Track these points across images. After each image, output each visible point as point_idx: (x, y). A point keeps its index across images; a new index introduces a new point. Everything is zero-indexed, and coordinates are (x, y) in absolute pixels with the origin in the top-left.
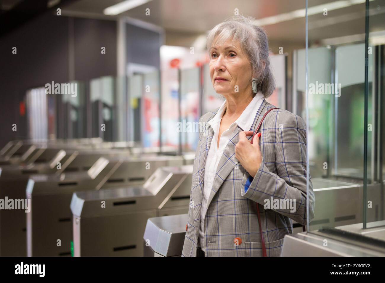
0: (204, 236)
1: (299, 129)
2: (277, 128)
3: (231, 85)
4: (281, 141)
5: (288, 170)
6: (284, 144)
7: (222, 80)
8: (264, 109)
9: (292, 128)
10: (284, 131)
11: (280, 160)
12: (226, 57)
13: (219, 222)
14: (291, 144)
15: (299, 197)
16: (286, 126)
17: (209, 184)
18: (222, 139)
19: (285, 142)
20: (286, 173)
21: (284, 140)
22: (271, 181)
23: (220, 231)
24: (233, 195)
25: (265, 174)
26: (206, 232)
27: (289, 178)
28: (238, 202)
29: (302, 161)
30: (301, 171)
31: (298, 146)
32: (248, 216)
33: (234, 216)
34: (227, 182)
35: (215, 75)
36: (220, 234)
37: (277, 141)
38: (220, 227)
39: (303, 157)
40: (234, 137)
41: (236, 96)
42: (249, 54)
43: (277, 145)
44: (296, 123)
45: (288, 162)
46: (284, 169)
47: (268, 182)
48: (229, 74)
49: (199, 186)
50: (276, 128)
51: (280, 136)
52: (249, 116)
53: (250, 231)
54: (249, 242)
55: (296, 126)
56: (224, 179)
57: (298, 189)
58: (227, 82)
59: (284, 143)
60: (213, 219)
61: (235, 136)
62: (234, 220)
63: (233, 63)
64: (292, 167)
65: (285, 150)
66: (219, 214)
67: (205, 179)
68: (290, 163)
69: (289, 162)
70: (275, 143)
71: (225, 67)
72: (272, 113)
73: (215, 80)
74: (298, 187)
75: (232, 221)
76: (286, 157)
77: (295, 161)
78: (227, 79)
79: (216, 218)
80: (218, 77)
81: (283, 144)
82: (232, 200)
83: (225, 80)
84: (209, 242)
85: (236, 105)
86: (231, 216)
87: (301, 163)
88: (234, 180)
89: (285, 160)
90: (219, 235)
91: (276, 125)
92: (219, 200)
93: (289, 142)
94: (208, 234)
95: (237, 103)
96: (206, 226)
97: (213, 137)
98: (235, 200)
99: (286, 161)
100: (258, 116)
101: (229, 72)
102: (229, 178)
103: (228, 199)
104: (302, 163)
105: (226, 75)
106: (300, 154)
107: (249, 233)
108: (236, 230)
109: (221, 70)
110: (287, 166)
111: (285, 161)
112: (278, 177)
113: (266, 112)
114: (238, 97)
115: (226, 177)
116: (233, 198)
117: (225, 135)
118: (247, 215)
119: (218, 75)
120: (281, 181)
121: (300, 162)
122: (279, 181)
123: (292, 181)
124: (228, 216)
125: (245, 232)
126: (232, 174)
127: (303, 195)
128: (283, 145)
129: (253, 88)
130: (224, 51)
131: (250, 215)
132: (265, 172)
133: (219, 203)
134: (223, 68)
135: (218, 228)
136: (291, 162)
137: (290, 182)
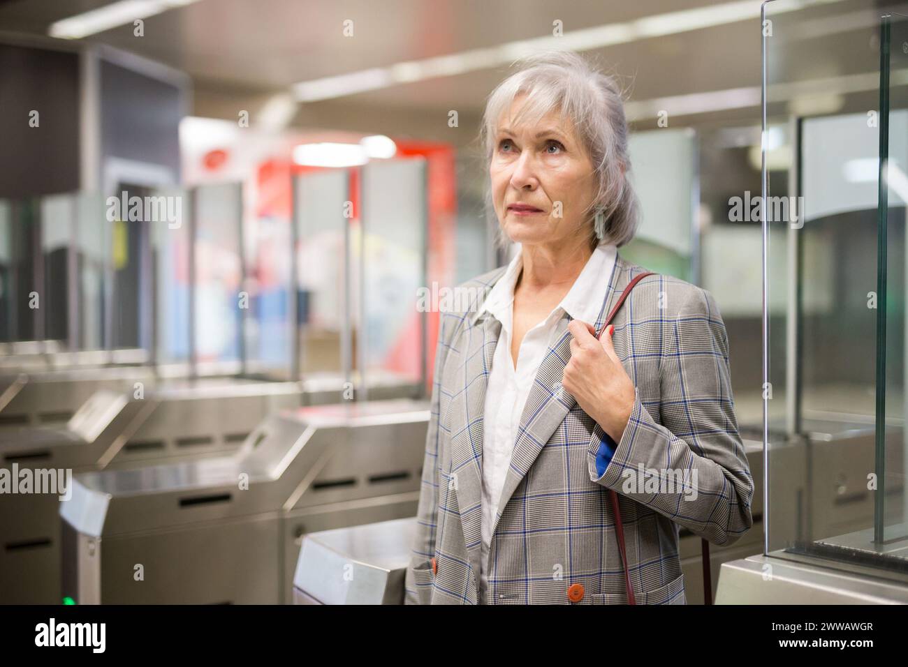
0: (489, 581)
1: (711, 321)
2: (665, 321)
3: (550, 221)
4: (675, 352)
5: (693, 418)
6: (682, 358)
7: (527, 210)
8: (622, 275)
9: (699, 319)
10: (683, 326)
11: (673, 395)
12: (539, 154)
13: (529, 546)
14: (698, 357)
15: (718, 480)
16: (686, 316)
17: (498, 456)
18: (525, 347)
19: (684, 354)
20: (687, 425)
21: (681, 347)
22: (658, 443)
23: (530, 568)
24: (565, 482)
25: (646, 429)
26: (493, 573)
27: (694, 437)
28: (578, 499)
29: (721, 397)
30: (718, 421)
31: (711, 362)
32: (602, 532)
33: (566, 533)
34: (552, 450)
35: (511, 197)
36: (530, 576)
37: (665, 352)
38: (529, 558)
39: (723, 386)
40: (561, 342)
41: (556, 248)
42: (592, 149)
43: (664, 360)
44: (707, 308)
45: (691, 401)
46: (682, 417)
47: (652, 446)
48: (546, 196)
49: (474, 462)
50: (661, 321)
51: (673, 338)
52: (590, 292)
53: (604, 569)
54: (600, 593)
55: (705, 313)
56: (543, 443)
57: (716, 462)
58: (540, 215)
59: (682, 354)
60: (513, 541)
61: (563, 339)
62: (566, 541)
63: (557, 170)
64: (701, 412)
65: (684, 373)
66: (528, 528)
67: (487, 444)
68: (696, 403)
69: (693, 401)
70: (661, 355)
71: (538, 179)
72: (646, 285)
73: (510, 208)
74: (716, 457)
75: (562, 545)
76: (687, 389)
77: (706, 396)
78: (539, 207)
79: (521, 536)
80: (519, 203)
81: (679, 358)
82: (563, 494)
83: (536, 210)
84: (501, 596)
85: (553, 266)
86: (559, 533)
87: (719, 400)
88: (567, 445)
89: (684, 395)
90: (527, 580)
91: (661, 314)
92: (529, 494)
93: (693, 353)
94: (499, 578)
95: (556, 263)
96: (494, 559)
97: (497, 342)
98: (569, 493)
99: (688, 398)
100: (612, 291)
101: (545, 192)
102: (556, 442)
103: (552, 491)
104: (721, 400)
105: (538, 198)
106: (718, 381)
107: (601, 573)
108: (571, 567)
109: (528, 188)
110: (691, 409)
111: (685, 398)
112: (672, 436)
113: (628, 281)
114: (560, 249)
115: (548, 437)
116: (566, 490)
117: (534, 337)
118: (597, 531)
119: (519, 198)
120: (678, 445)
121: (716, 400)
122: (673, 443)
123: (702, 444)
124: (553, 533)
125: (592, 571)
126: (562, 430)
127: (726, 476)
128: (679, 361)
129: (598, 228)
130: (535, 140)
131: (605, 530)
132: (644, 424)
133: (528, 500)
134: (532, 181)
135: (526, 563)
136: (699, 400)
137: (697, 446)
